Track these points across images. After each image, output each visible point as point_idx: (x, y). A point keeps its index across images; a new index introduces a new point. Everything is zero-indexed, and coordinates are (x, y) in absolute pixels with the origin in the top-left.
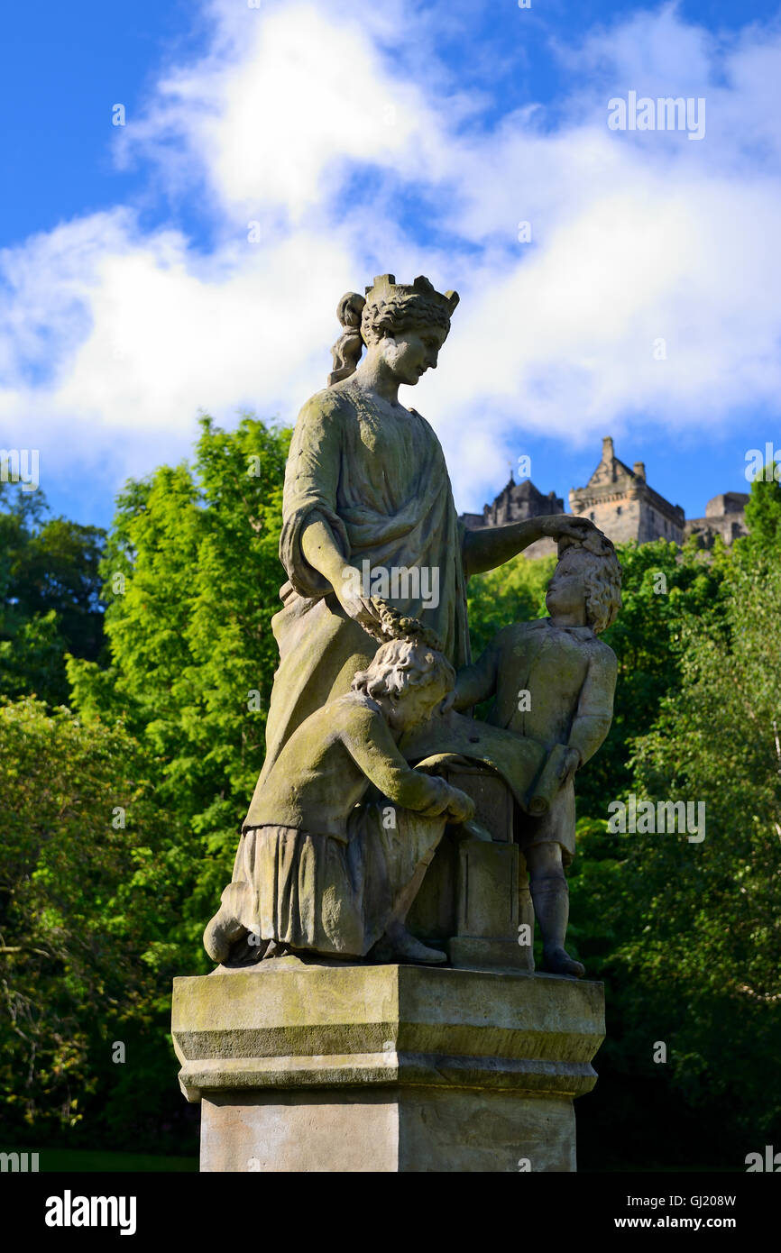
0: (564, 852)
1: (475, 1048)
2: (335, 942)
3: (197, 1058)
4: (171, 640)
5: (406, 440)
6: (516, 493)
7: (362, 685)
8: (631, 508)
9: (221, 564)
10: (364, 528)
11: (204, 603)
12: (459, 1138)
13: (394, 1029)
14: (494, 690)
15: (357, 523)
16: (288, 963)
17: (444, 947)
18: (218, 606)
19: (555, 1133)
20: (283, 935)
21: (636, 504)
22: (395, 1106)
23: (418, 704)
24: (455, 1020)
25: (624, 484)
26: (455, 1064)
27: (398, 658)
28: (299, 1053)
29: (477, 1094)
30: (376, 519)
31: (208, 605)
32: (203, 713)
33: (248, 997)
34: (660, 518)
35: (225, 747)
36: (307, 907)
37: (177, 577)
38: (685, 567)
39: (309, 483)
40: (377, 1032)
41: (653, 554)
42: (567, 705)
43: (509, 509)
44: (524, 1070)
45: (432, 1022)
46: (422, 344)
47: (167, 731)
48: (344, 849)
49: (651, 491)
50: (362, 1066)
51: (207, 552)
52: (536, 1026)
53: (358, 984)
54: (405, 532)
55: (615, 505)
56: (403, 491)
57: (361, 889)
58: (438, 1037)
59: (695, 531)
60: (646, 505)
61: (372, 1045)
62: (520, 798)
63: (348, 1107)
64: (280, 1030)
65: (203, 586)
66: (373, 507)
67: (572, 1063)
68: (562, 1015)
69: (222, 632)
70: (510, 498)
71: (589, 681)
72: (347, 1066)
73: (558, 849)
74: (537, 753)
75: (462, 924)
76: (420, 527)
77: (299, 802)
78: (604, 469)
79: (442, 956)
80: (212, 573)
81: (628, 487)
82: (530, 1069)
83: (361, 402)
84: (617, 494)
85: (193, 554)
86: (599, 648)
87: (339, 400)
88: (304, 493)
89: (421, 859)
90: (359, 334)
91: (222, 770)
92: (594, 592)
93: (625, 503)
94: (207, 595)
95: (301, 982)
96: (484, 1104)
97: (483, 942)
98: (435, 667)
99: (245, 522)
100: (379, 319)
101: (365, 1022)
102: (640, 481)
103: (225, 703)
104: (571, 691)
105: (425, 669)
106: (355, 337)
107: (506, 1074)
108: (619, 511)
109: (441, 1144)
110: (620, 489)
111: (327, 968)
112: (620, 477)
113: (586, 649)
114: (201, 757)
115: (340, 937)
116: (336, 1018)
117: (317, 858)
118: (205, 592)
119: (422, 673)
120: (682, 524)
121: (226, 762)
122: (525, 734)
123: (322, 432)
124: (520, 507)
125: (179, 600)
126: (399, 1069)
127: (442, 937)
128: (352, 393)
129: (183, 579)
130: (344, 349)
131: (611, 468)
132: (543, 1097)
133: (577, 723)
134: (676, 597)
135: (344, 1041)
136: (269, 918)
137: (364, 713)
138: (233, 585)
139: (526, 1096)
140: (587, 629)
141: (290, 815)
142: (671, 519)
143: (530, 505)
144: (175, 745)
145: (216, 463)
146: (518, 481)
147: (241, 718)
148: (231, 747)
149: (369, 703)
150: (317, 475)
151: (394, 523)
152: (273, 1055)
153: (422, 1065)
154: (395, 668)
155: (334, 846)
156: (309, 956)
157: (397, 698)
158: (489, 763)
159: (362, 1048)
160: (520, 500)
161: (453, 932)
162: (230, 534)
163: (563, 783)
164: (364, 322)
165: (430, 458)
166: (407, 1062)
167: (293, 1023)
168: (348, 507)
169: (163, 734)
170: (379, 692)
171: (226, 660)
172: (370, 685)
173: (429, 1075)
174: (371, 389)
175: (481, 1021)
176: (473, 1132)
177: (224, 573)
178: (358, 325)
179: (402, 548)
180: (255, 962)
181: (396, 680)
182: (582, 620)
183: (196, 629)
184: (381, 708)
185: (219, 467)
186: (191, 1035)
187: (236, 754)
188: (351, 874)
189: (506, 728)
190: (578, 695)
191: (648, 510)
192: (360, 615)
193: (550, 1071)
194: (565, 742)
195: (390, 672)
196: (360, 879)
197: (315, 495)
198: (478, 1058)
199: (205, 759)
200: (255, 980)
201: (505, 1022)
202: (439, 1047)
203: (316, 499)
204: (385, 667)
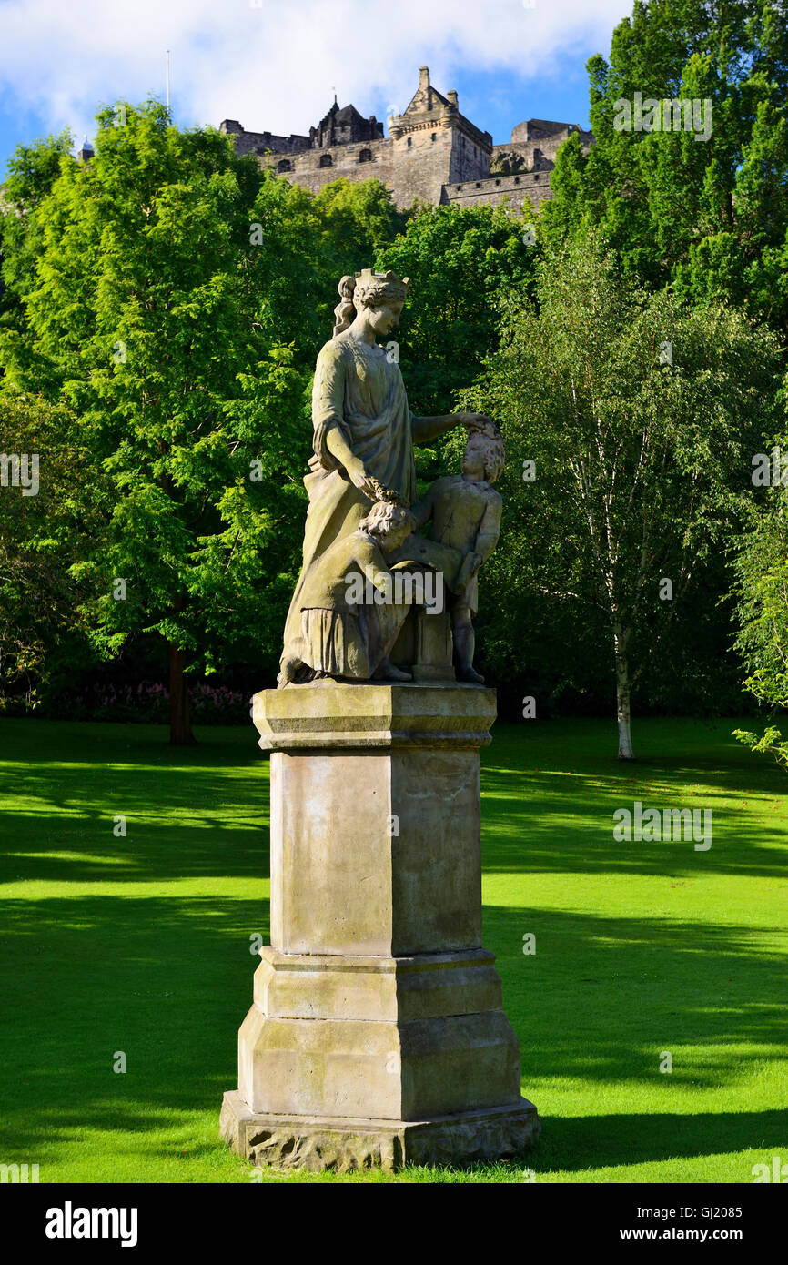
0: (472, 611)
1: (430, 726)
2: (355, 672)
3: (279, 732)
4: (80, 311)
5: (382, 372)
6: (339, 118)
7: (365, 528)
8: (445, 135)
9: (121, 248)
10: (359, 428)
11: (107, 282)
12: (421, 773)
13: (389, 719)
14: (432, 517)
15: (356, 424)
16: (328, 683)
17: (410, 671)
18: (120, 283)
19: (470, 768)
20: (327, 668)
21: (449, 131)
22: (389, 758)
23: (396, 539)
24: (420, 713)
25: (439, 111)
26: (419, 735)
27: (385, 513)
28: (337, 731)
29: (430, 749)
30: (366, 422)
31: (111, 283)
32: (112, 375)
33: (307, 701)
34: (470, 144)
35: (130, 404)
36: (339, 653)
37: (82, 257)
38: (499, 228)
39: (328, 403)
40: (380, 720)
41: (472, 216)
42: (474, 528)
43: (333, 132)
44: (454, 737)
45: (408, 715)
46: (391, 312)
47: (80, 389)
48: (357, 620)
49: (463, 119)
50: (372, 738)
51: (108, 239)
52: (461, 714)
53: (369, 696)
54: (381, 430)
55: (429, 132)
56: (381, 403)
57: (367, 642)
58: (411, 722)
59: (502, 156)
60: (458, 132)
61: (376, 727)
62: (449, 585)
63: (363, 758)
64: (327, 719)
65: (105, 266)
66: (364, 414)
67: (478, 731)
68: (475, 707)
69: (124, 307)
70: (334, 121)
71: (487, 514)
72: (363, 738)
73: (469, 611)
74: (458, 557)
75: (419, 658)
76: (391, 425)
77: (333, 595)
78: (421, 97)
79: (410, 676)
80: (113, 255)
81: (442, 115)
82: (458, 736)
83: (355, 348)
84: (432, 121)
85: (95, 239)
86: (492, 494)
87: (343, 348)
88: (325, 409)
89: (399, 625)
90: (352, 303)
91: (126, 422)
92: (490, 461)
93: (439, 130)
94: (109, 274)
95: (338, 694)
96: (433, 755)
97: (431, 667)
98: (406, 518)
99: (138, 210)
100: (366, 297)
101: (375, 715)
102: (453, 109)
103: (128, 366)
104: (476, 520)
105: (401, 519)
106: (350, 304)
107: (446, 739)
108: (434, 137)
109: (412, 776)
110: (435, 117)
111: (351, 686)
112: (435, 106)
113: (485, 496)
114: (110, 410)
115: (358, 670)
116: (357, 713)
117: (344, 627)
118: (107, 272)
119: (399, 522)
120: (490, 151)
121: (130, 415)
122: (450, 546)
123: (335, 370)
124: (343, 130)
125: (83, 276)
126: (392, 739)
127: (408, 664)
128: (349, 342)
129: (87, 259)
130: (344, 312)
131: (427, 97)
132: (463, 750)
133: (480, 539)
134: (492, 255)
135: (362, 725)
136: (319, 659)
137: (369, 546)
138: (130, 266)
139: (455, 749)
140: (485, 483)
141: (329, 603)
142: (479, 145)
143: (352, 128)
144: (87, 401)
145: (113, 157)
146: (342, 106)
147: (142, 380)
148: (135, 404)
149: (370, 539)
150: (332, 397)
151: (378, 423)
152: (323, 731)
153: (403, 737)
154: (384, 519)
155: (352, 619)
156: (341, 679)
157: (385, 535)
158: (433, 566)
159: (371, 728)
160: (343, 124)
161: (414, 662)
162: (126, 219)
163: (473, 575)
164: (355, 296)
165: (395, 381)
166: (396, 736)
167: (333, 715)
168: (349, 414)
169: (77, 392)
170: (375, 532)
171: (128, 332)
172: (370, 528)
173: (407, 742)
174: (360, 339)
175: (434, 713)
176: (428, 769)
177: (123, 255)
178: (352, 297)
179: (381, 439)
180: (309, 681)
181: (385, 526)
182: (482, 476)
183: (102, 303)
184: (376, 541)
185: (115, 161)
186: (277, 720)
187: (139, 409)
188: (362, 634)
189: (440, 542)
190: (480, 522)
191: (459, 136)
192: (362, 487)
193: (468, 736)
194: (473, 551)
195: (381, 521)
196: (366, 637)
197: (332, 410)
198: (431, 732)
199: (113, 413)
200: (311, 692)
201: (446, 713)
202: (412, 727)
203: (333, 413)
204: (378, 518)
